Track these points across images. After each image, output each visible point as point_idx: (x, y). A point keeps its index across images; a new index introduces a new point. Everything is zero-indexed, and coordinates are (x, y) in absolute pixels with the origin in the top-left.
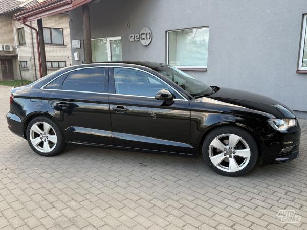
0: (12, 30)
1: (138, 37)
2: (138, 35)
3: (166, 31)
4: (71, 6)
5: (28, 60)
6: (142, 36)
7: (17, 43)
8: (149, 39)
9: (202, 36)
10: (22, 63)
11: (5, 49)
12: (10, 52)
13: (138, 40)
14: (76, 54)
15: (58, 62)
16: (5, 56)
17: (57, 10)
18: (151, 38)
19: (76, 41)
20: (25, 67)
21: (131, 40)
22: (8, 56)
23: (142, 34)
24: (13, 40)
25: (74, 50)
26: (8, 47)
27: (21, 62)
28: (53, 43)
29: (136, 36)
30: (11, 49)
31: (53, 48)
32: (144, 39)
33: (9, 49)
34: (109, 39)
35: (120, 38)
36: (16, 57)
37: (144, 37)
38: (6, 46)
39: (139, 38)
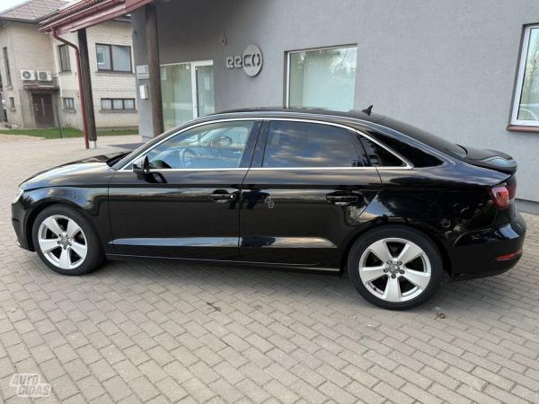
0: (51, 48)
1: (239, 62)
2: (239, 57)
3: (286, 53)
4: (124, 7)
5: (75, 97)
6: (247, 59)
7: (57, 69)
8: (258, 64)
9: (347, 60)
10: (67, 101)
11: (39, 79)
12: (47, 82)
13: (240, 66)
14: (142, 89)
15: (123, 99)
16: (39, 89)
17: (103, 14)
18: (261, 63)
19: (144, 66)
20: (71, 106)
21: (228, 66)
22: (44, 89)
23: (246, 56)
24: (52, 63)
25: (140, 82)
26: (43, 75)
27: (65, 99)
28: (115, 69)
29: (237, 60)
30: (49, 78)
31: (115, 78)
32: (249, 65)
33: (46, 77)
34: (194, 64)
35: (210, 63)
36: (57, 90)
37: (249, 61)
38: (41, 74)
39: (241, 63)
